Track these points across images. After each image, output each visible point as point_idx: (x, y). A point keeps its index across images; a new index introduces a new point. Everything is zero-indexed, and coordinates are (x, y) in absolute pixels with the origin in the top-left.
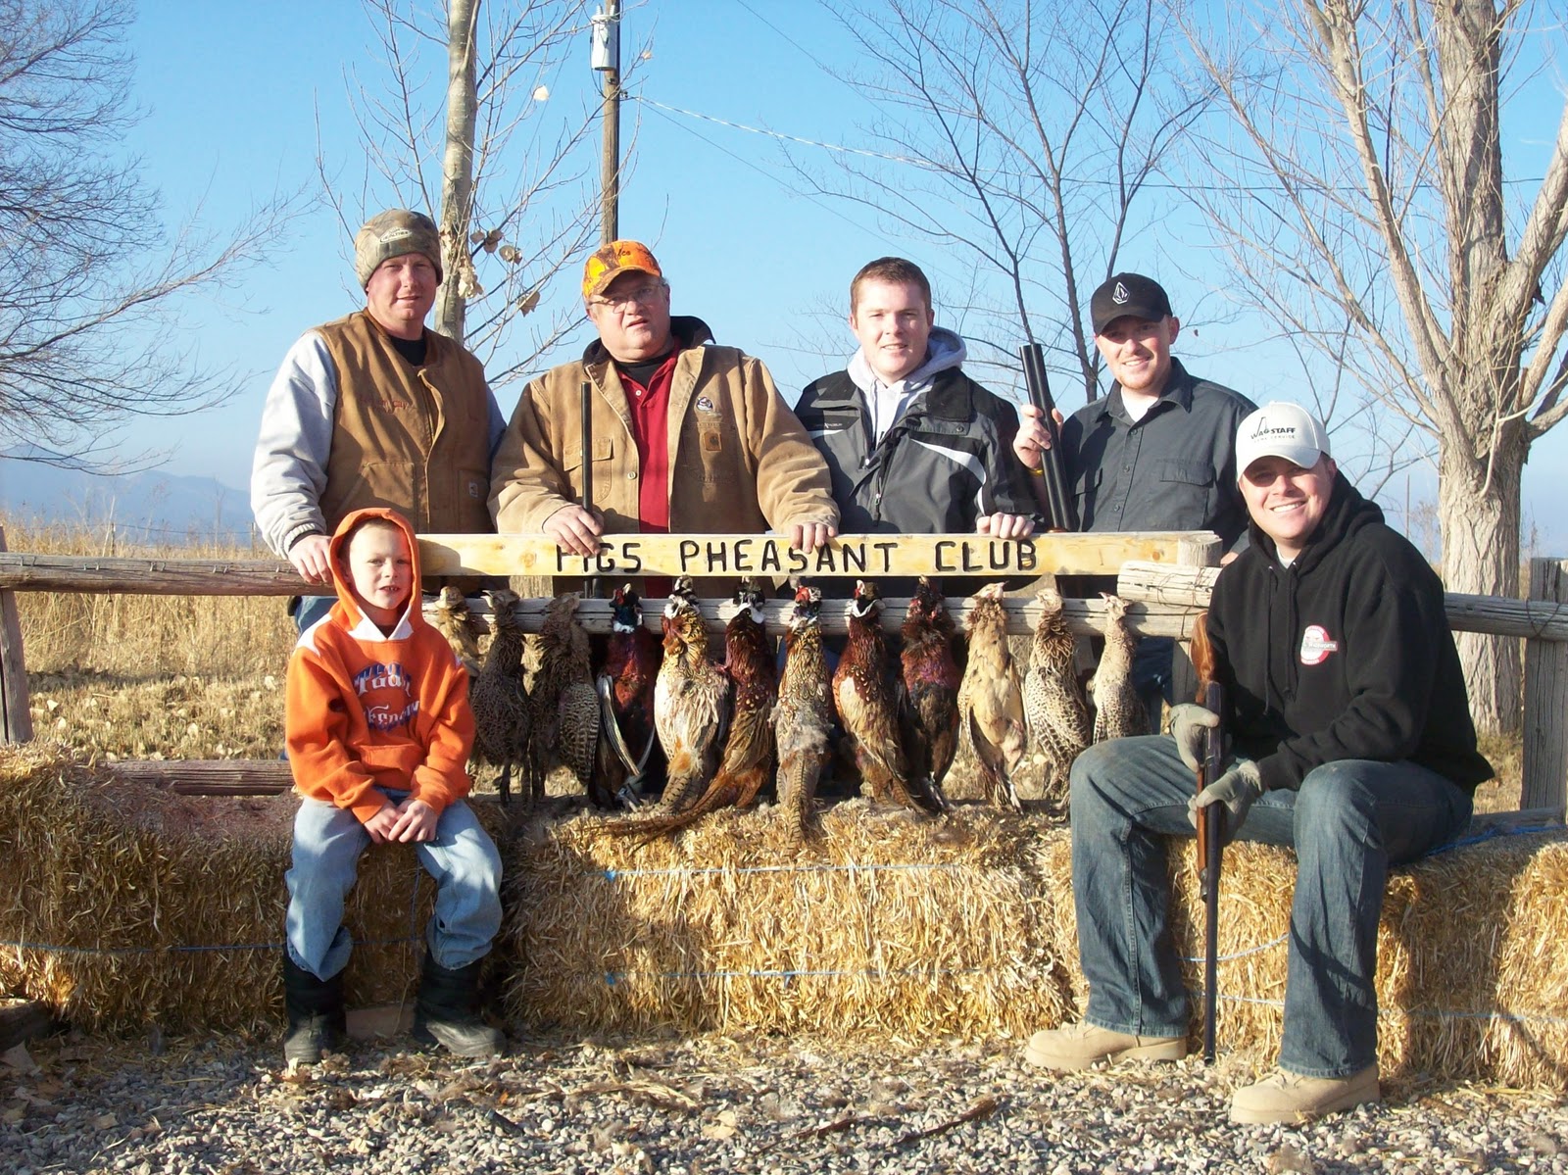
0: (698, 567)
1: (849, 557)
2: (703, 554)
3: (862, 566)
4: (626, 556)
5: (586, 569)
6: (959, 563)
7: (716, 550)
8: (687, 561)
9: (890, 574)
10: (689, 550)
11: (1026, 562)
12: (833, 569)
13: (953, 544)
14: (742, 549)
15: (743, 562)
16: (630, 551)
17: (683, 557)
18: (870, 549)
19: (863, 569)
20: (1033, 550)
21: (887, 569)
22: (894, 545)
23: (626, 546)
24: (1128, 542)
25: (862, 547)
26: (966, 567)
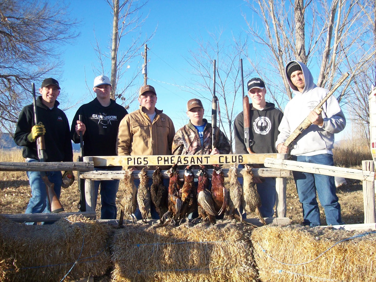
0: (162, 163)
1: (198, 160)
2: (163, 160)
3: (201, 162)
4: (144, 161)
5: (135, 164)
6: (225, 161)
7: (166, 159)
8: (159, 162)
9: (208, 164)
10: (160, 159)
11: (241, 161)
12: (194, 163)
13: (223, 157)
14: (173, 159)
15: (173, 162)
16: (145, 159)
17: (158, 161)
18: (203, 158)
19: (202, 163)
20: (242, 158)
21: (207, 163)
22: (209, 157)
23: (144, 158)
24: (265, 156)
25: (201, 158)
26: (226, 162)
